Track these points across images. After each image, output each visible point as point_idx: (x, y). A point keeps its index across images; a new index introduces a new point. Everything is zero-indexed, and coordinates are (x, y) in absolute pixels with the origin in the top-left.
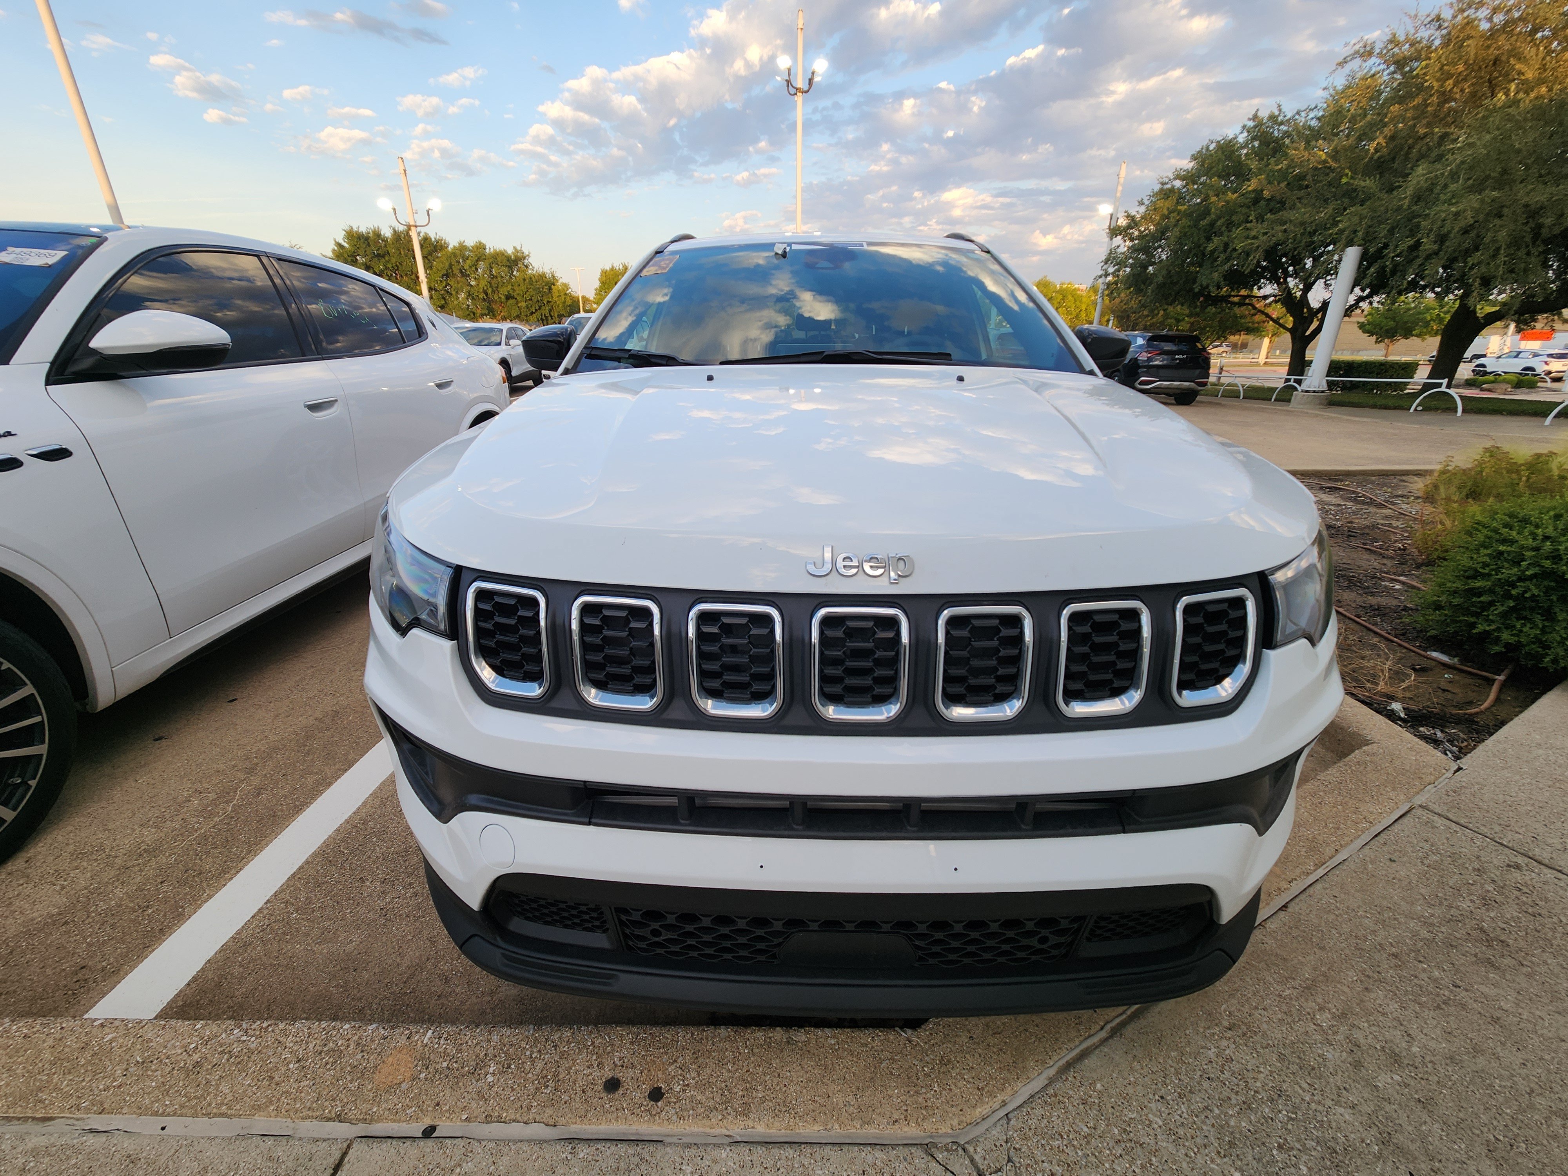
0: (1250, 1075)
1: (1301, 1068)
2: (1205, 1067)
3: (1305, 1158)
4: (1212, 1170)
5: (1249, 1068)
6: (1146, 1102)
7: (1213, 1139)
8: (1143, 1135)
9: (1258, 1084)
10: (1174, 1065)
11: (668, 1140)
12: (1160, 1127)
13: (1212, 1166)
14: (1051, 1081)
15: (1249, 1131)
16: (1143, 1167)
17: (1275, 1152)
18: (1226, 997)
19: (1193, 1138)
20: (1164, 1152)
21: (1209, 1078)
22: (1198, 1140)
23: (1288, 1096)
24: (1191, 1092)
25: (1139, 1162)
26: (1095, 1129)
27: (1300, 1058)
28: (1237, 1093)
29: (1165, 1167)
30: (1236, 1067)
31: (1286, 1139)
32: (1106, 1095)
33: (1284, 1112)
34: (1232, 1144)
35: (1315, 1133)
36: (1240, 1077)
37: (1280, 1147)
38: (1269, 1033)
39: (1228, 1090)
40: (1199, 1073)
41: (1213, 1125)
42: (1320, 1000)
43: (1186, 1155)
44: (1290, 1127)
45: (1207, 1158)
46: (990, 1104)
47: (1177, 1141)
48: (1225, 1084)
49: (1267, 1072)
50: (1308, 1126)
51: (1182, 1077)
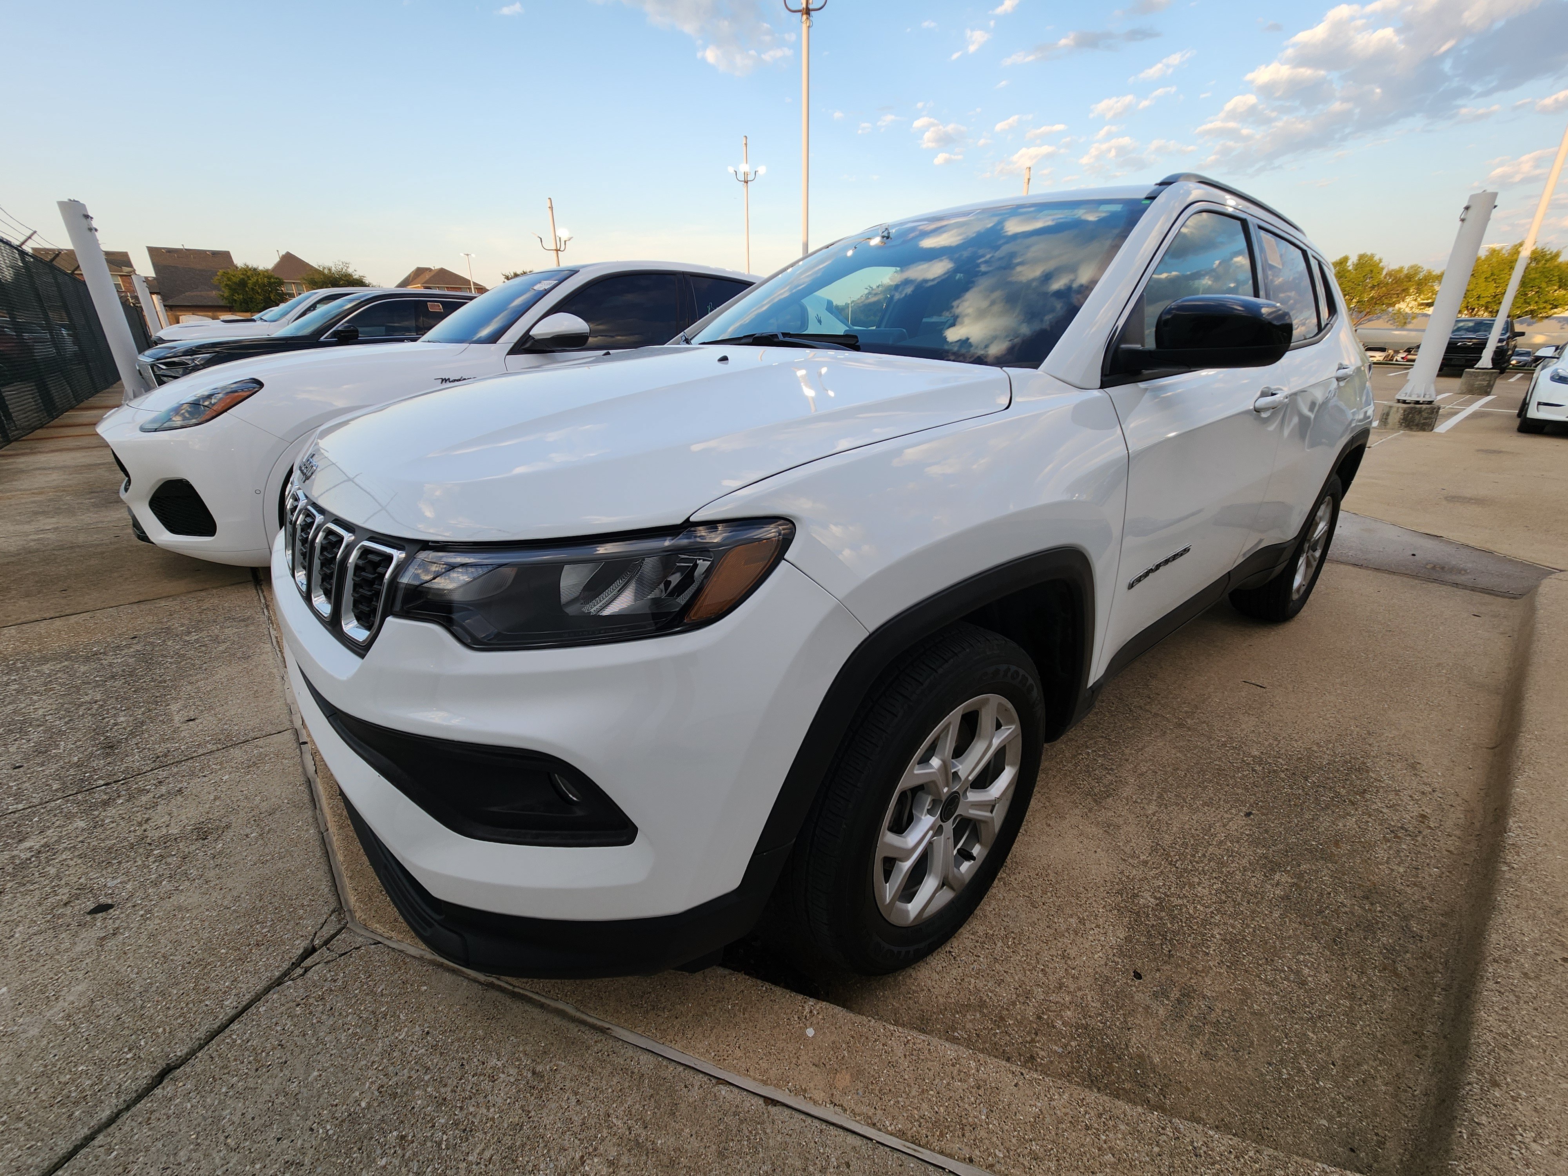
0: (481, 1099)
1: (509, 1148)
2: (475, 1060)
3: (396, 1162)
4: (364, 1084)
5: (490, 1098)
6: (419, 1023)
7: (395, 1079)
8: (384, 1028)
9: (472, 1109)
10: (468, 1035)
11: (318, 812)
12: (397, 1038)
13: (368, 1084)
14: (421, 959)
15: (413, 1108)
16: (355, 1034)
17: (395, 1133)
18: (577, 1063)
19: (392, 1063)
20: (373, 1046)
21: (462, 1065)
22: (391, 1068)
23: (467, 1139)
24: (441, 1054)
25: (358, 1030)
26: (382, 995)
27: (523, 1145)
28: (453, 1091)
29: (357, 1050)
30: (486, 1085)
31: (413, 1142)
32: (417, 995)
33: (445, 1138)
34: (394, 1095)
35: (429, 1169)
36: (474, 1091)
37: (403, 1138)
38: (546, 1110)
39: (455, 1083)
40: (466, 1056)
41: (410, 1077)
42: (625, 1160)
43: (373, 1062)
44: (429, 1144)
45: (374, 1079)
46: (385, 930)
47: (387, 1053)
48: (461, 1079)
49: (491, 1116)
50: (435, 1162)
51: (456, 1044)
